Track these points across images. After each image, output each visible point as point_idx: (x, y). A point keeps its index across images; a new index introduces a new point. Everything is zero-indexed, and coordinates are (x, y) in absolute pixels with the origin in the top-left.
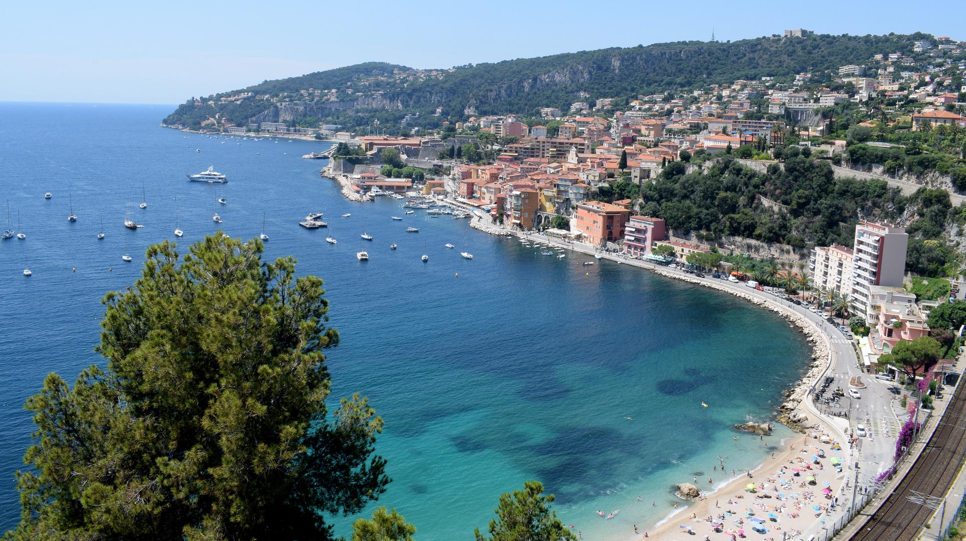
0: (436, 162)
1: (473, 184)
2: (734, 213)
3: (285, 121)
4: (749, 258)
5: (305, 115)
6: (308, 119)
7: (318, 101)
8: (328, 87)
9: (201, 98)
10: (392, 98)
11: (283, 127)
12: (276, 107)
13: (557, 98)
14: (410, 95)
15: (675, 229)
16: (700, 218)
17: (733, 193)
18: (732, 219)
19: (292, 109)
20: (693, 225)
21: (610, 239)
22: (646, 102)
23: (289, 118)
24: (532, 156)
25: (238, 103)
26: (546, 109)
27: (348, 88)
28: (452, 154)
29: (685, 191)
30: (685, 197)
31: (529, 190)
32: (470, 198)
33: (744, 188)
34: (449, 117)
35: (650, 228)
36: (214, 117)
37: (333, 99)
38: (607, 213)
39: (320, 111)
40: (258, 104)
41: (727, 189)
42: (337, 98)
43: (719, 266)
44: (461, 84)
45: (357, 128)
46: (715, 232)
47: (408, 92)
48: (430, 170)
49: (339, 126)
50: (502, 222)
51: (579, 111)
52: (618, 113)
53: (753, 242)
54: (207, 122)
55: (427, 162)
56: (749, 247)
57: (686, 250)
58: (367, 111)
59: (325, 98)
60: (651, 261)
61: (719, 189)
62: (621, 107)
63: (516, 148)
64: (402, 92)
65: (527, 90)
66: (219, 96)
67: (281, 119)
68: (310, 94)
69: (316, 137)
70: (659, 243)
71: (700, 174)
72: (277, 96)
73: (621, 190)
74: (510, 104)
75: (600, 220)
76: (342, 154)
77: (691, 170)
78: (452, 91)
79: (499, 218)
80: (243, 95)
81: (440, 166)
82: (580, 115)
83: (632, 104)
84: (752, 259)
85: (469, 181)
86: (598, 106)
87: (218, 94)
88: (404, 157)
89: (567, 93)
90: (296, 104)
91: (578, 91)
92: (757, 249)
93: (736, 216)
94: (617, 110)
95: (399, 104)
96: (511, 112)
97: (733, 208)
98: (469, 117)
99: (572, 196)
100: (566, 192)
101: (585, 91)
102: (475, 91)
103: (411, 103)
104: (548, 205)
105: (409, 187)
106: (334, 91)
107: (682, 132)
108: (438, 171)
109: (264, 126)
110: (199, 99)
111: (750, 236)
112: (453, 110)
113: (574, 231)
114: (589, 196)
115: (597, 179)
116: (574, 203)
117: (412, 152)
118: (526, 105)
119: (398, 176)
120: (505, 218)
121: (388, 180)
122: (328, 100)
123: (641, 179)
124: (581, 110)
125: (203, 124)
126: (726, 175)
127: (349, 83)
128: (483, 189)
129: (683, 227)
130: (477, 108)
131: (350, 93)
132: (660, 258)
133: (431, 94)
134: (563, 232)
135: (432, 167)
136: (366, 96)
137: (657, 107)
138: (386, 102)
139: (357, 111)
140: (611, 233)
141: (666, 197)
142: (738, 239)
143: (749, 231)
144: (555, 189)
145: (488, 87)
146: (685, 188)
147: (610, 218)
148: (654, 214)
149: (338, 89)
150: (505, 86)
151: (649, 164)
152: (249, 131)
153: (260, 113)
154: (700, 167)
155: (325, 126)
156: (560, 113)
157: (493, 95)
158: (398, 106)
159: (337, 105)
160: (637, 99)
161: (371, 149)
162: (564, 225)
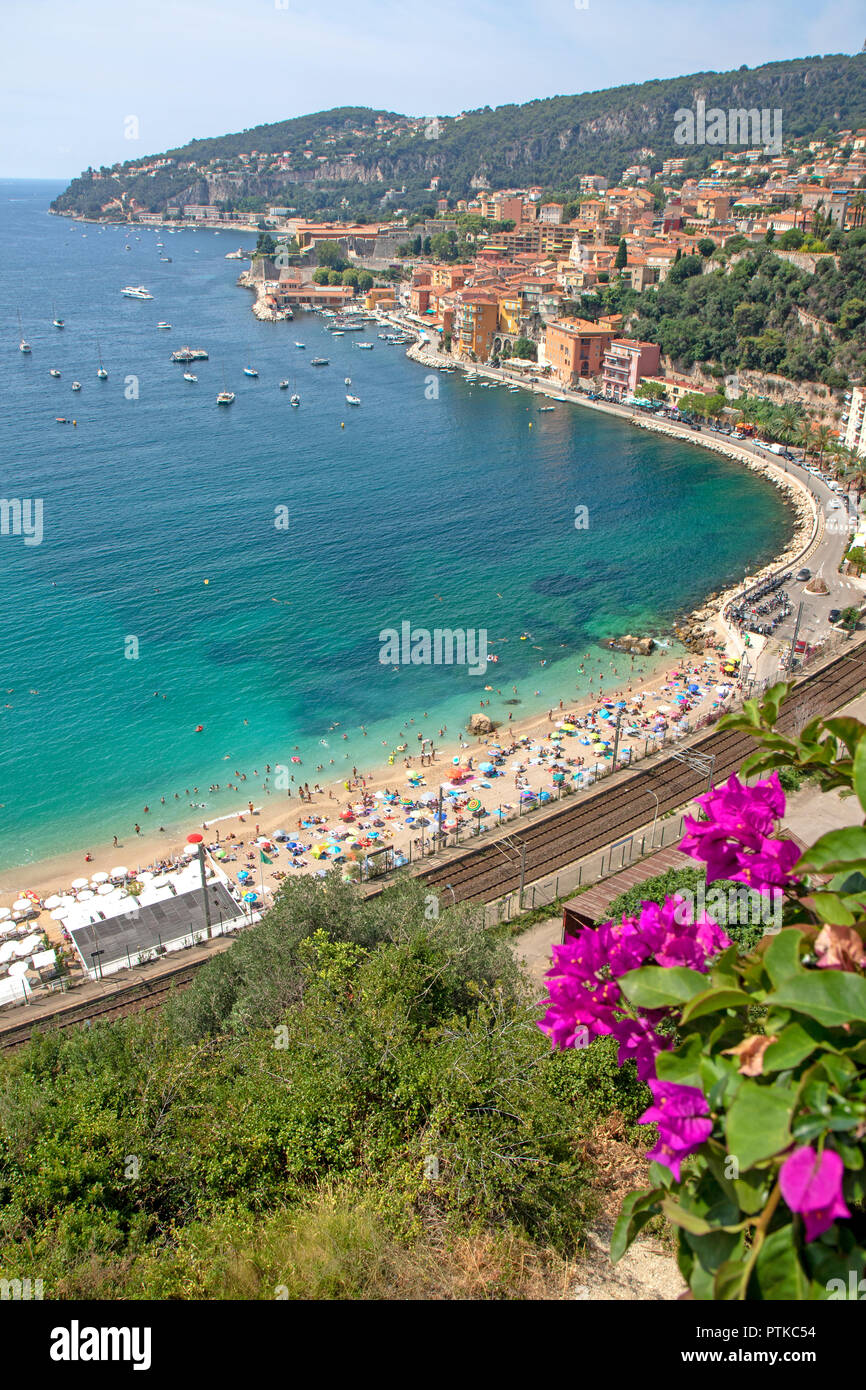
0: (396, 261)
1: (428, 294)
2: (756, 334)
3: (217, 203)
4: (768, 404)
5: (245, 193)
6: (249, 199)
7: (263, 171)
8: (279, 150)
9: (102, 168)
10: (368, 165)
11: (213, 212)
12: (204, 181)
13: (607, 159)
14: (394, 159)
15: (674, 358)
16: (707, 343)
17: (760, 305)
18: (751, 343)
19: (227, 184)
20: (697, 352)
21: (585, 374)
22: (734, 164)
23: (223, 198)
24: (528, 251)
25: (153, 175)
26: (587, 178)
27: (307, 149)
28: (419, 248)
29: (693, 302)
30: (694, 311)
31: (484, 301)
32: (424, 314)
33: (778, 298)
34: (448, 193)
35: (636, 355)
36: (120, 198)
37: (284, 167)
38: (581, 335)
39: (266, 186)
40: (180, 177)
41: (753, 299)
42: (291, 165)
43: (722, 414)
44: (468, 140)
45: (318, 212)
46: (726, 364)
47: (392, 153)
48: (384, 273)
49: (292, 210)
50: (449, 349)
51: (633, 181)
52: (689, 182)
53: (777, 379)
54: (110, 206)
55: (382, 263)
56: (771, 386)
57: (682, 391)
58: (333, 184)
59: (273, 166)
60: (633, 405)
61: (741, 298)
62: (696, 173)
63: (505, 238)
64: (383, 154)
65: (563, 147)
66: (128, 165)
67: (212, 200)
68: (252, 161)
69: (259, 226)
70: (648, 380)
71: (721, 275)
72: (206, 163)
73: (614, 301)
74: (539, 171)
75: (571, 345)
76: (263, 252)
77: (711, 267)
78: (455, 152)
79: (446, 343)
80: (159, 164)
81: (398, 267)
82: (635, 186)
83: (713, 167)
84: (771, 404)
85: (425, 288)
86: (666, 171)
87: (126, 162)
88: (352, 254)
89: (621, 151)
90: (232, 177)
91: (639, 148)
92: (781, 390)
93: (757, 340)
94: (690, 177)
95: (379, 174)
96: (538, 183)
97: (758, 326)
98: (477, 191)
99: (543, 310)
100: (536, 303)
101: (649, 147)
102: (488, 149)
103: (396, 171)
104: (510, 322)
105: (348, 300)
106: (286, 154)
107: (756, 210)
108: (395, 274)
109: (188, 210)
110: (98, 170)
111: (773, 370)
112: (455, 180)
113: (542, 362)
114: (566, 310)
115: (581, 283)
116: (546, 320)
117: (364, 248)
118: (560, 171)
119: (337, 283)
120: (453, 344)
121: (318, 288)
122: (277, 169)
123: (644, 283)
124: (638, 178)
125: (104, 210)
126: (757, 276)
127: (308, 143)
128: (441, 301)
129: (684, 354)
130: (489, 178)
131: (308, 157)
132: (643, 401)
133: (424, 156)
134: (527, 363)
135: (387, 268)
136: (331, 162)
137: (749, 172)
138: (360, 170)
139: (319, 186)
140: (586, 365)
141: (670, 312)
142: (757, 374)
143: (773, 361)
144: (520, 300)
145: (508, 144)
146: (695, 297)
147: (584, 341)
148: (646, 337)
149: (293, 151)
150: (531, 142)
151: (659, 260)
152: (167, 218)
153: (182, 190)
154: (723, 264)
155: (272, 210)
156: (606, 182)
157: (513, 156)
158: (376, 177)
159: (290, 177)
160: (721, 159)
161: (308, 243)
162: (529, 352)
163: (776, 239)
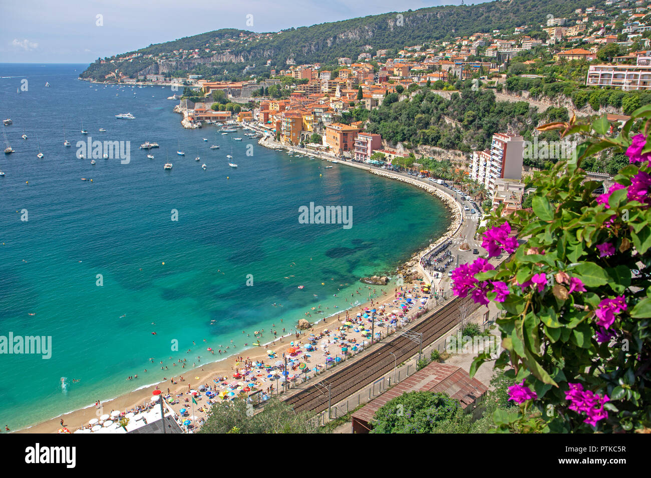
0: (252, 99)
1: (268, 114)
2: (426, 128)
3: (163, 74)
4: (434, 160)
5: (177, 68)
6: (179, 71)
7: (186, 58)
8: (193, 49)
9: (106, 58)
10: (237, 54)
11: (161, 78)
12: (157, 63)
13: (350, 50)
14: (249, 52)
15: (388, 141)
16: (403, 133)
17: (427, 115)
18: (424, 133)
19: (168, 65)
20: (399, 137)
21: (346, 150)
22: (409, 52)
23: (166, 71)
24: (315, 93)
25: (131, 61)
26: (341, 59)
27: (207, 48)
28: (263, 92)
29: (395, 114)
30: (396, 118)
31: (296, 117)
32: (266, 124)
33: (435, 111)
34: (276, 67)
35: (370, 140)
36: (115, 72)
37: (196, 56)
38: (343, 131)
39: (187, 65)
40: (145, 61)
41: (423, 112)
42: (199, 55)
43: (413, 166)
44: (284, 42)
45: (213, 77)
46: (413, 143)
47: (248, 49)
48: (246, 105)
49: (200, 76)
50: (279, 140)
51: (363, 60)
52: (389, 60)
53: (437, 149)
54: (109, 76)
55: (244, 100)
56: (435, 152)
57: (393, 156)
58: (220, 64)
59: (190, 56)
60: (370, 164)
61: (417, 112)
62: (392, 56)
63: (304, 87)
64: (243, 50)
65: (329, 45)
66: (119, 56)
67: (160, 72)
68: (180, 54)
69: (184, 84)
70: (377, 152)
71: (407, 101)
72: (157, 55)
73: (357, 115)
74: (319, 56)
75: (338, 136)
76: (186, 96)
77: (402, 98)
78: (278, 48)
79: (278, 137)
80: (134, 56)
81: (253, 102)
82: (364, 62)
83: (400, 53)
84: (435, 161)
85: (266, 111)
86: (378, 55)
87: (118, 55)
88: (230, 96)
89: (357, 46)
90: (170, 61)
91: (365, 45)
92: (440, 154)
93: (427, 131)
94: (389, 58)
95: (242, 59)
96: (318, 61)
97: (427, 125)
98: (290, 66)
99: (324, 120)
100: (321, 117)
101: (369, 45)
102: (294, 47)
103: (250, 57)
104: (309, 126)
105: (229, 117)
106: (197, 50)
107: (421, 72)
108: (251, 105)
109: (149, 77)
110: (104, 59)
111: (435, 145)
112: (279, 61)
113: (325, 144)
114: (335, 119)
115: (341, 107)
116: (326, 124)
117: (236, 93)
118: (328, 56)
119: (223, 110)
120: (281, 137)
121: (214, 113)
122: (192, 57)
123: (372, 106)
124: (365, 58)
125: (107, 77)
126: (424, 102)
127: (207, 45)
128: (274, 117)
129: (393, 140)
130: (295, 60)
131: (207, 51)
132: (374, 161)
133: (264, 50)
134: (318, 145)
135: (247, 102)
136: (219, 54)
137: (416, 55)
138: (233, 57)
139: (213, 64)
140: (346, 145)
141: (385, 119)
142: (428, 147)
143: (435, 141)
144: (313, 115)
145: (303, 44)
146: (396, 112)
147: (344, 134)
148: (374, 131)
149: (200, 49)
150: (314, 43)
151: (378, 95)
152: (138, 81)
153: (146, 68)
154: (408, 96)
155: (190, 76)
156: (350, 61)
157: (306, 50)
158: (241, 60)
159: (199, 61)
160: (403, 50)
161: (208, 91)
162: (318, 140)
163: (431, 85)
